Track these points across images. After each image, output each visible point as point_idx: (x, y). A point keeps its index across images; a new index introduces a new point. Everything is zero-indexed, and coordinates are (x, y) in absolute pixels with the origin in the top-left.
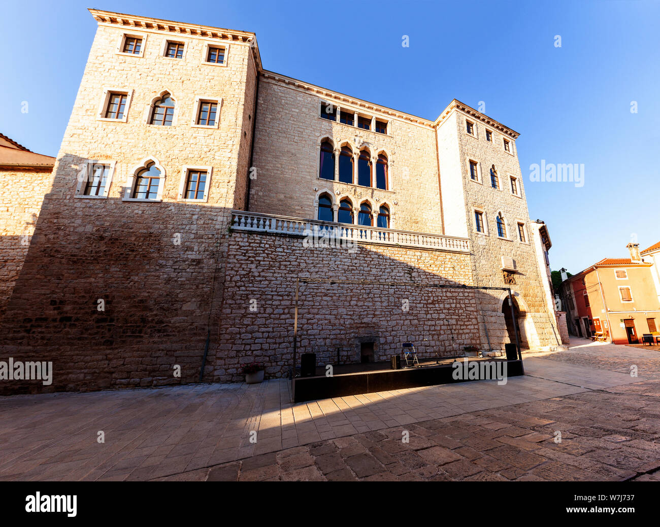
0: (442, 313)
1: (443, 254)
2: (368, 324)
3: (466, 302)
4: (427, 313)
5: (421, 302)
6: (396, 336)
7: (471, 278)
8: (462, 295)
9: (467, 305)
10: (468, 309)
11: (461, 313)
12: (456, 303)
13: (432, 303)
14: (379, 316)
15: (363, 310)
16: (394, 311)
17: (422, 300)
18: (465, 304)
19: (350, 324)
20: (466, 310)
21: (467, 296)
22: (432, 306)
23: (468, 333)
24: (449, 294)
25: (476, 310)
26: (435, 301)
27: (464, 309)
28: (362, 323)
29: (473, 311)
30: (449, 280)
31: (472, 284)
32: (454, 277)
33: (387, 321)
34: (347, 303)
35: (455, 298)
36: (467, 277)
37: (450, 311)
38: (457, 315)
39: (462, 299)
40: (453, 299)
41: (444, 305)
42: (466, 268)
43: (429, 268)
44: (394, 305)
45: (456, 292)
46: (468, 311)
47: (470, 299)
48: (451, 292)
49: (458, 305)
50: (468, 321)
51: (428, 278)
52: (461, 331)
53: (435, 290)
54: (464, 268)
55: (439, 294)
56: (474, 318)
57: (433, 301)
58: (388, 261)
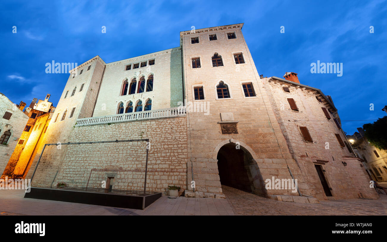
0: (159, 160)
1: (165, 120)
2: (114, 166)
8: (177, 146)
9: (179, 154)
10: (180, 156)
11: (174, 160)
12: (171, 152)
14: (120, 162)
15: (112, 158)
16: (128, 158)
18: (178, 153)
21: (181, 147)
23: (177, 175)
24: (166, 146)
25: (186, 157)
26: (155, 151)
27: (177, 157)
28: (111, 166)
29: (184, 158)
30: (167, 137)
31: (186, 137)
32: (171, 134)
33: (124, 165)
34: (106, 155)
35: (170, 149)
36: (182, 133)
37: (165, 159)
38: (170, 161)
39: (177, 149)
40: (169, 150)
41: (161, 154)
42: (182, 127)
43: (154, 131)
44: (129, 155)
45: (171, 144)
46: (179, 158)
47: (183, 149)
48: (167, 145)
49: (172, 154)
50: (179, 166)
51: (152, 137)
52: (172, 174)
53: (156, 144)
54: (180, 127)
55: (159, 147)
56: (184, 164)
57: (153, 152)
58: (130, 130)
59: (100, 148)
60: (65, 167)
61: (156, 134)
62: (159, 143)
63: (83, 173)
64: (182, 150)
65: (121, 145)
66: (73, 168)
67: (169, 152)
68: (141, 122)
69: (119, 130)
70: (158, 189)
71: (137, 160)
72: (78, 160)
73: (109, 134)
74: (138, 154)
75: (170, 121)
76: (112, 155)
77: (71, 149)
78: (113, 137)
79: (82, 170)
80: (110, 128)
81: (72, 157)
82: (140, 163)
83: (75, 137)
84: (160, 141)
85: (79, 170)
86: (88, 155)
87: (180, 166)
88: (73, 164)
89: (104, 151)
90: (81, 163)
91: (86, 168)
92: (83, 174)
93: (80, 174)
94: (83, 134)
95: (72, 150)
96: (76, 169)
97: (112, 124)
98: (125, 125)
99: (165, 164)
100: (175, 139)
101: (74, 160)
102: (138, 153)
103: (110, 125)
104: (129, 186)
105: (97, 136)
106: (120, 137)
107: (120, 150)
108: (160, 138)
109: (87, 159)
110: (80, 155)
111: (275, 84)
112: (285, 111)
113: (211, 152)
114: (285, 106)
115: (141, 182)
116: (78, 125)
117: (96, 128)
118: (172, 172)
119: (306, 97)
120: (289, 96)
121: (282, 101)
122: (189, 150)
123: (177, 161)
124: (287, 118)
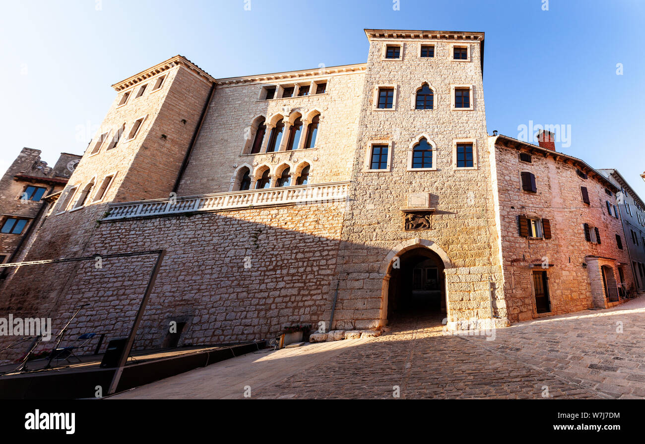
0: (283, 280)
1: (307, 207)
2: (189, 301)
3: (321, 264)
4: (262, 282)
5: (260, 269)
6: (213, 314)
7: (338, 231)
8: (319, 255)
9: (321, 267)
10: (322, 272)
11: (310, 279)
12: (306, 267)
13: (274, 270)
14: (204, 291)
15: (188, 285)
16: (222, 283)
17: (261, 266)
18: (319, 266)
19: (170, 302)
20: (318, 274)
21: (326, 255)
22: (271, 273)
23: (310, 306)
24: (300, 256)
25: (332, 273)
26: (278, 266)
27: (316, 274)
28: (182, 300)
29: (328, 275)
31: (339, 238)
32: (313, 233)
33: (211, 296)
34: (175, 280)
35: (307, 260)
36: (333, 231)
37: (294, 278)
38: (302, 283)
39: (318, 260)
40: (304, 262)
41: (289, 270)
42: (335, 218)
44: (225, 277)
45: (311, 252)
46: (321, 275)
47: (330, 259)
48: (303, 252)
49: (309, 269)
50: (317, 289)
51: (277, 239)
52: (301, 304)
53: (282, 252)
54: (332, 219)
55: (286, 257)
56: (326, 285)
57: (274, 267)
58: (234, 226)
61: (285, 233)
62: (288, 250)
63: (113, 322)
64: (327, 260)
65: (210, 256)
66: (89, 313)
67: (303, 266)
68: (258, 211)
69: (210, 226)
71: (239, 284)
72: (103, 296)
73: (186, 236)
74: (244, 274)
75: (314, 209)
76: (188, 278)
77: (86, 273)
79: (113, 315)
80: (189, 224)
81: (87, 290)
83: (100, 245)
84: (291, 246)
85: (104, 317)
86: (130, 283)
87: (319, 289)
88: (90, 305)
90: (111, 301)
91: (122, 311)
92: (114, 324)
93: (105, 326)
94: (121, 238)
95: (89, 274)
96: (96, 315)
97: (196, 214)
99: (293, 287)
100: (320, 241)
101: (93, 296)
102: (243, 272)
103: (191, 218)
104: (215, 336)
105: (157, 241)
106: (209, 241)
107: (207, 268)
108: (291, 241)
109: (128, 292)
110: (110, 285)
111: (506, 148)
112: (510, 192)
113: (378, 261)
114: (515, 183)
115: (240, 325)
116: (109, 218)
117: (155, 224)
118: (302, 301)
119: (559, 171)
120: (528, 168)
121: (510, 177)
122: (340, 261)
123: (315, 281)
124: (509, 203)
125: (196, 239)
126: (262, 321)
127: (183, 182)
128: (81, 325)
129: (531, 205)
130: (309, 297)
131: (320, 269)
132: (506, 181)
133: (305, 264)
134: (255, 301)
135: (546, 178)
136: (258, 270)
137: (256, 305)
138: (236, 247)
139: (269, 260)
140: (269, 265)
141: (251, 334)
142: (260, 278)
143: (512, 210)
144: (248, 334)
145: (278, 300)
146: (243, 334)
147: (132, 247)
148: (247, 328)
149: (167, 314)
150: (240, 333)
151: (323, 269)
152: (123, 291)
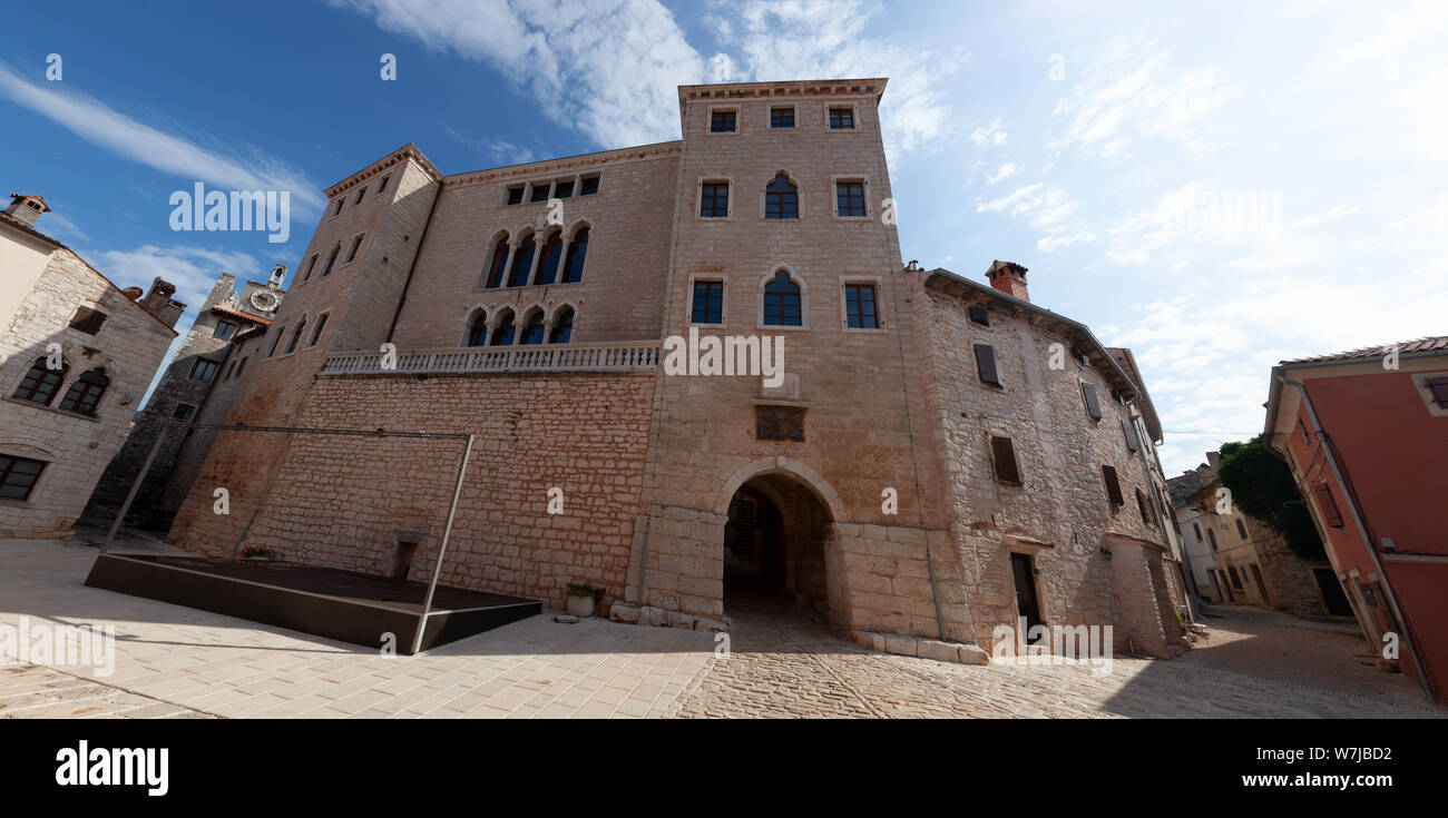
1: (591, 381)
2: (421, 510)
3: (616, 483)
5: (520, 476)
6: (455, 538)
7: (644, 428)
8: (613, 465)
9: (618, 489)
10: (619, 497)
11: (599, 507)
12: (593, 484)
13: (542, 481)
15: (420, 486)
17: (522, 473)
18: (614, 485)
19: (398, 508)
20: (613, 501)
21: (624, 469)
22: (538, 486)
23: (600, 554)
24: (582, 463)
25: (637, 501)
26: (548, 476)
27: (609, 498)
28: (413, 508)
29: (630, 504)
30: (592, 433)
31: (645, 440)
32: (603, 427)
35: (593, 472)
36: (635, 427)
37: (573, 500)
38: (587, 510)
39: (611, 475)
40: (589, 474)
42: (638, 405)
43: (555, 410)
45: (599, 458)
46: (616, 501)
47: (631, 476)
48: (588, 459)
49: (596, 488)
50: (611, 525)
51: (546, 431)
52: (586, 548)
53: (554, 454)
54: (633, 406)
55: (560, 463)
56: (626, 521)
57: (542, 477)
58: (483, 402)
59: (386, 451)
60: (279, 501)
62: (563, 451)
63: (329, 523)
64: (627, 477)
66: (302, 504)
67: (587, 482)
68: (517, 380)
69: (450, 398)
70: (540, 589)
71: (490, 497)
72: (318, 483)
73: (418, 410)
74: (498, 481)
75: (604, 385)
76: (420, 475)
77: (300, 446)
78: (428, 419)
79: (329, 513)
80: (422, 391)
82: (499, 507)
83: (315, 409)
84: (568, 444)
85: (319, 512)
86: (348, 469)
87: (615, 526)
88: (303, 492)
89: (397, 462)
90: (327, 492)
91: (339, 509)
92: (330, 527)
93: (320, 526)
94: (339, 403)
96: (309, 509)
97: (431, 377)
98: (468, 385)
100: (613, 441)
101: (307, 481)
102: (496, 477)
103: (425, 382)
104: (458, 574)
107: (446, 463)
108: (568, 436)
110: (326, 468)
111: (943, 295)
112: (958, 384)
113: (711, 491)
114: (964, 366)
115: (494, 564)
116: (327, 372)
117: (380, 387)
118: (587, 542)
119: (1040, 347)
120: (983, 337)
121: (956, 353)
122: (648, 481)
123: (607, 510)
124: (958, 405)
125: (430, 416)
126: (527, 566)
127: (398, 327)
128: (293, 519)
129: (996, 413)
130: (598, 539)
131: (615, 491)
132: (950, 362)
133: (591, 478)
134: (514, 530)
135: (1017, 360)
136: (518, 479)
137: (516, 536)
138: (486, 436)
139: (534, 463)
140: (535, 472)
141: (511, 583)
142: (522, 491)
143: (964, 420)
144: (506, 582)
145: (549, 533)
146: (498, 580)
147: (351, 417)
148: (504, 571)
149: (394, 525)
150: (494, 577)
151: (620, 492)
152: (341, 479)
